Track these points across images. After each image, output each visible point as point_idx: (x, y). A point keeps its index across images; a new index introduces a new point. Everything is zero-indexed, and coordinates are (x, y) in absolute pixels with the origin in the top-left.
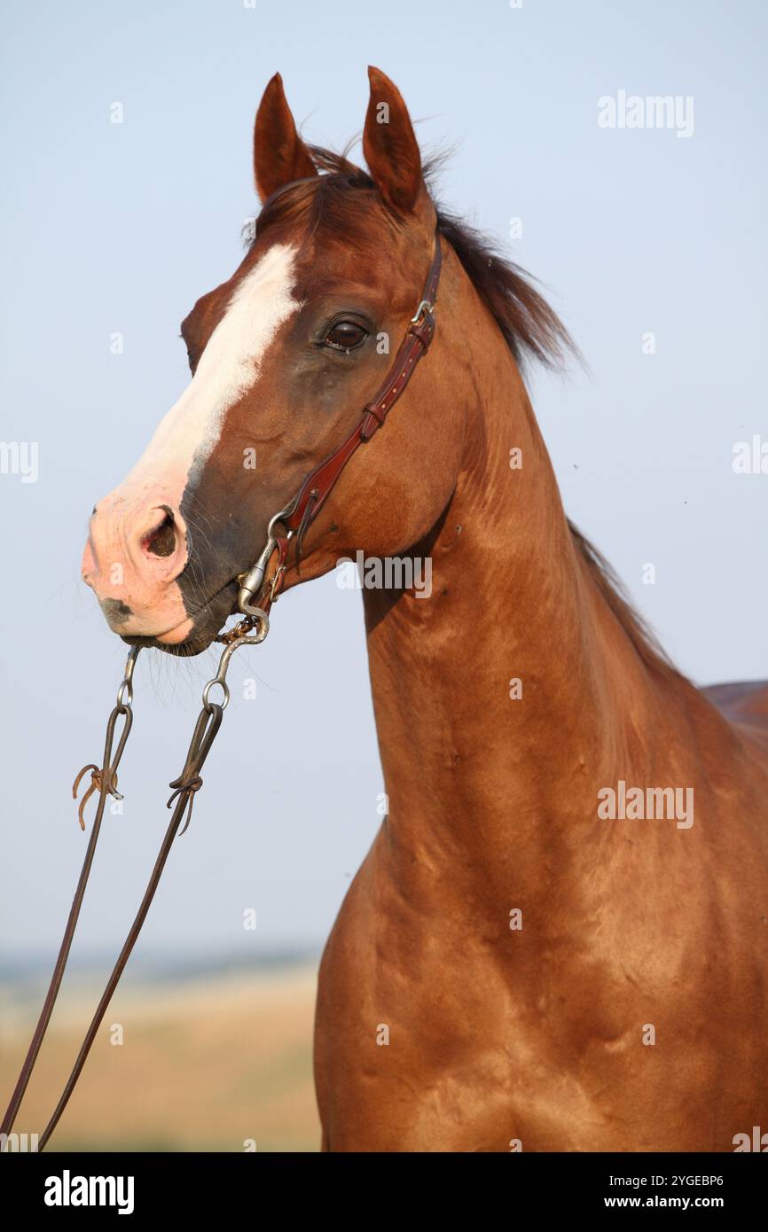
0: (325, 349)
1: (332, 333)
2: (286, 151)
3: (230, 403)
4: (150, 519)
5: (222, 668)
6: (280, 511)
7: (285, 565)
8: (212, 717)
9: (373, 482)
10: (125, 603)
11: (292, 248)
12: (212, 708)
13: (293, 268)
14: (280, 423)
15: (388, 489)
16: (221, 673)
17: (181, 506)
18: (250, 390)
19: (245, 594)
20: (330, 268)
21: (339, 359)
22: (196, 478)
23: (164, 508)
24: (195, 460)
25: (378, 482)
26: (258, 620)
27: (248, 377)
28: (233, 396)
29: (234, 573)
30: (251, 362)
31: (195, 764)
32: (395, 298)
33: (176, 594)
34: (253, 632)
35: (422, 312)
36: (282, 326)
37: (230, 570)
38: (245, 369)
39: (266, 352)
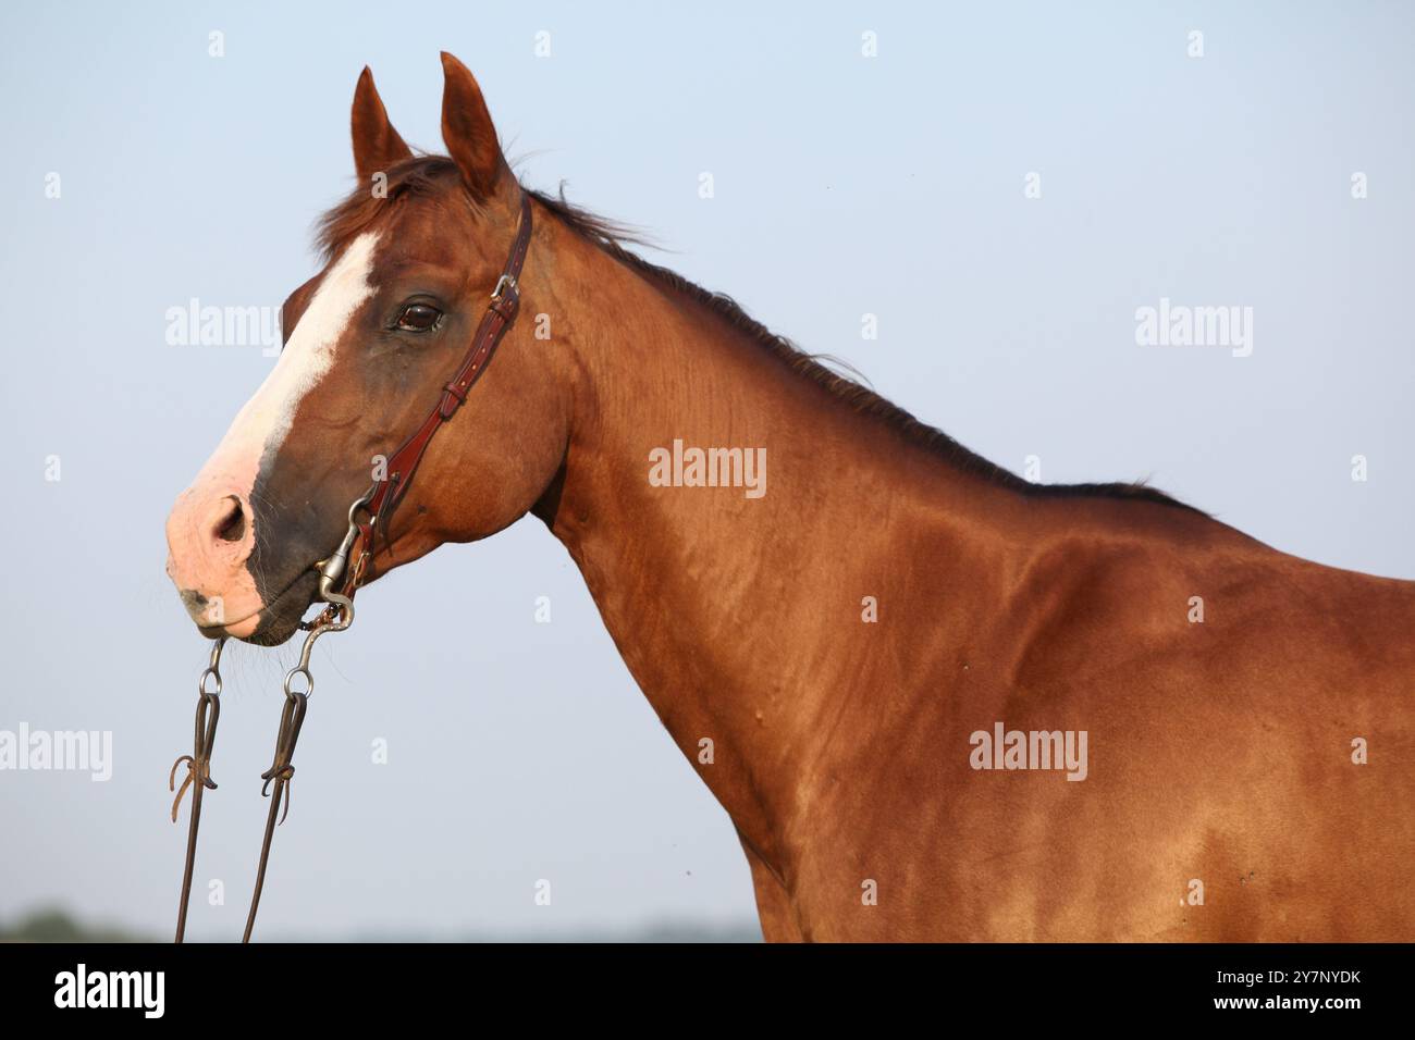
0: (398, 332)
1: (404, 315)
2: (380, 141)
3: (304, 391)
4: (221, 508)
5: (304, 657)
6: (361, 497)
7: (368, 550)
8: (296, 708)
9: (455, 462)
10: (200, 593)
11: (377, 235)
12: (295, 698)
13: (372, 254)
14: (355, 407)
15: (475, 468)
16: (303, 661)
17: (251, 496)
18: (325, 378)
19: (326, 582)
20: (405, 251)
21: (413, 340)
22: (268, 467)
23: (233, 497)
24: (266, 449)
25: (461, 463)
26: (342, 607)
27: (323, 364)
28: (307, 384)
29: (310, 559)
30: (327, 350)
31: (284, 755)
32: (470, 277)
33: (247, 580)
34: (337, 620)
35: (502, 286)
36: (355, 312)
37: (305, 556)
38: (320, 357)
39: (340, 339)
